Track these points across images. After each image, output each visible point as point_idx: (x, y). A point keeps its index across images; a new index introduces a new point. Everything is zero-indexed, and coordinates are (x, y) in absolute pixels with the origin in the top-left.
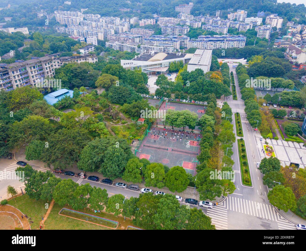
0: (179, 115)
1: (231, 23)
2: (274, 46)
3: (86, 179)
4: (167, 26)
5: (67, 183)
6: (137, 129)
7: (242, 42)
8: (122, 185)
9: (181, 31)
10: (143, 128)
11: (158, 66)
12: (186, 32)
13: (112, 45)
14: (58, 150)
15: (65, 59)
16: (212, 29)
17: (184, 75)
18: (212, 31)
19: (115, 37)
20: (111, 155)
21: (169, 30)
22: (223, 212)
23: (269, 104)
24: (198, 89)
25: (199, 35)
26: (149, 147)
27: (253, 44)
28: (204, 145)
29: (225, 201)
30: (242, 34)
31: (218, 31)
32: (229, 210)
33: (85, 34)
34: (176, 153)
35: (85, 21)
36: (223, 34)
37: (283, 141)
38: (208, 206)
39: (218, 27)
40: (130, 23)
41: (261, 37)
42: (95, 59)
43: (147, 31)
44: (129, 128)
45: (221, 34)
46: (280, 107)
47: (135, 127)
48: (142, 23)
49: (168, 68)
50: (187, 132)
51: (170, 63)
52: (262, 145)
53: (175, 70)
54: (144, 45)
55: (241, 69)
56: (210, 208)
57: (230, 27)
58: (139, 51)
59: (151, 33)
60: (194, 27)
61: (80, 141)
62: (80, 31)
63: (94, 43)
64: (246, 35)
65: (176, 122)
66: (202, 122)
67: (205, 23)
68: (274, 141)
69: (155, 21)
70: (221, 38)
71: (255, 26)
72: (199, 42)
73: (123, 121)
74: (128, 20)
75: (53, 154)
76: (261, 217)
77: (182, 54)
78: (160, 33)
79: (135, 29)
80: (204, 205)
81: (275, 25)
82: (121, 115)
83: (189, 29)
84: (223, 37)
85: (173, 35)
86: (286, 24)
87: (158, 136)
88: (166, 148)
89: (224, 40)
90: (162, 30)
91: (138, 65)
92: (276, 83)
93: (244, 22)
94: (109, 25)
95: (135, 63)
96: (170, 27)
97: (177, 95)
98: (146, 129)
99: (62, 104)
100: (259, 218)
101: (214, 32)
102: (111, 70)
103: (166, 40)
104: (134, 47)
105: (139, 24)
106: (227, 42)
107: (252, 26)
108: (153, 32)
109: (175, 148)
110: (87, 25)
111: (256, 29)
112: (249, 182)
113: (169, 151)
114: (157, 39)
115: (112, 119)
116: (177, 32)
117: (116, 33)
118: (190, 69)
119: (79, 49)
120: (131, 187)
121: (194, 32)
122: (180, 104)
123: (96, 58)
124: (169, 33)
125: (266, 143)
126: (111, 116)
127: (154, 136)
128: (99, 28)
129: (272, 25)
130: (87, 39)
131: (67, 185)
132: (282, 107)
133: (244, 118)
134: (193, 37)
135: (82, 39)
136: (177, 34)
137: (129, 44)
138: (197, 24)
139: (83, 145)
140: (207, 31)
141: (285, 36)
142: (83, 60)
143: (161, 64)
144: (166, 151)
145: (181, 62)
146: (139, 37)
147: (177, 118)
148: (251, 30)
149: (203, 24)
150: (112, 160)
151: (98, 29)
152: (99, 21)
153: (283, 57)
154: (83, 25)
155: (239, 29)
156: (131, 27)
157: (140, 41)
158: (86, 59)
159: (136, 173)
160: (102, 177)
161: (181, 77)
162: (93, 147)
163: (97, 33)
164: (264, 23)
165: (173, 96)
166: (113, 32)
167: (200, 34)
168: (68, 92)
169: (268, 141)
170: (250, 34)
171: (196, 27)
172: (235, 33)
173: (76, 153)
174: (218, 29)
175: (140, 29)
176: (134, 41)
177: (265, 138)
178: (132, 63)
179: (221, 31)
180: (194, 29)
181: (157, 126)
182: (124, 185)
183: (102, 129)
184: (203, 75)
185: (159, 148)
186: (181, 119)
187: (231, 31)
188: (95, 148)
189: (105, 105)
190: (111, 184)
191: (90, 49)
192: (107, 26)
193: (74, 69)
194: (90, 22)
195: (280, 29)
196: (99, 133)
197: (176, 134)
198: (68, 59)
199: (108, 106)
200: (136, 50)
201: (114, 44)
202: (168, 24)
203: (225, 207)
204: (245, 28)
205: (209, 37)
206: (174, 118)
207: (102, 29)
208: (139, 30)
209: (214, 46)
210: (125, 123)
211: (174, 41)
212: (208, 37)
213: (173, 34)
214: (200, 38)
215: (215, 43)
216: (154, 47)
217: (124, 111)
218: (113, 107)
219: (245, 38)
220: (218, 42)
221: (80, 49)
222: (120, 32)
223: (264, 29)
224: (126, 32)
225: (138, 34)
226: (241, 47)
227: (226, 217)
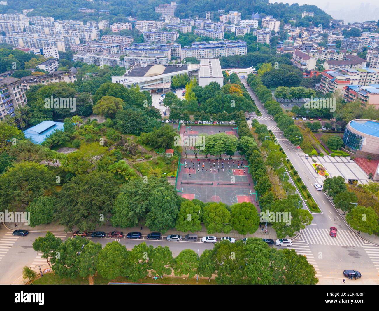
0: (215, 140)
1: (225, 26)
2: (278, 52)
3: (124, 239)
4: (151, 31)
5: (115, 248)
6: (167, 164)
7: (243, 48)
8: (177, 237)
9: (169, 38)
10: (173, 162)
11: (157, 82)
12: (175, 39)
13: (82, 58)
14: (81, 205)
15: (29, 79)
16: (206, 34)
17: (196, 91)
18: (206, 36)
19: (82, 48)
20: (160, 201)
21: (154, 37)
22: (305, 248)
23: (298, 117)
24: (217, 107)
25: (192, 42)
26: (188, 184)
27: (255, 51)
28: (257, 172)
29: (301, 235)
30: (241, 38)
31: (213, 36)
32: (310, 245)
33: (36, 44)
34: (224, 186)
35: (33, 26)
36: (220, 40)
37: (330, 157)
38: (286, 244)
39: (212, 31)
40: (98, 28)
41: (261, 42)
42: (72, 77)
43: (124, 39)
44: (157, 164)
45: (217, 40)
46: (309, 119)
47: (163, 161)
48: (115, 27)
49: (170, 83)
50: (226, 159)
51: (172, 77)
52: (310, 164)
53: (179, 85)
54: (129, 56)
55: (255, 80)
56: (290, 246)
57: (225, 30)
58: (123, 64)
59: (130, 41)
60: (184, 32)
61: (110, 189)
62: (29, 40)
63: (54, 57)
64: (245, 40)
65: (212, 149)
66: (243, 146)
67: (196, 27)
68: (320, 158)
69: (131, 26)
70: (218, 44)
71: (252, 30)
72: (194, 50)
73: (147, 156)
74: (94, 25)
75: (75, 211)
76: (345, 245)
77: (182, 65)
78: (143, 41)
79: (108, 36)
80: (282, 244)
81: (272, 29)
82: (141, 148)
83: (178, 35)
84: (221, 43)
85: (160, 43)
86: (283, 27)
87: (194, 169)
88: (210, 182)
89: (223, 47)
90: (145, 37)
91: (134, 82)
92: (298, 93)
93: (239, 25)
94: (70, 32)
95: (131, 80)
96: (154, 33)
97: (197, 116)
98: (177, 162)
99: (54, 141)
100: (343, 247)
101: (209, 38)
102: (110, 90)
103: (153, 49)
104: (116, 59)
105: (111, 30)
106: (227, 49)
107: (249, 30)
108: (133, 40)
109: (221, 181)
110: (37, 32)
111: (255, 33)
112: (317, 208)
113: (215, 186)
114: (141, 48)
115: (130, 155)
116: (164, 39)
117: (82, 41)
118: (203, 83)
119: (36, 66)
120: (189, 238)
121: (185, 38)
122: (202, 127)
123: (74, 77)
124: (154, 40)
125: (314, 161)
126: (127, 150)
127: (189, 170)
128: (56, 36)
129: (270, 28)
130: (43, 51)
131: (116, 250)
132: (311, 119)
133: (278, 136)
134: (186, 44)
135: (36, 51)
136: (164, 41)
137: (107, 56)
138: (186, 28)
139: (114, 194)
140: (200, 37)
141: (286, 41)
142: (56, 79)
143: (162, 79)
144: (210, 186)
145: (185, 75)
146: (117, 46)
147: (214, 145)
148: (250, 35)
149: (193, 28)
150: (161, 207)
151: (54, 36)
152: (54, 26)
153: (291, 64)
154: (31, 31)
155: (235, 33)
156: (101, 33)
157: (118, 52)
158: (60, 79)
159: (195, 219)
160: (146, 232)
161: (193, 94)
162: (130, 194)
163: (55, 42)
164: (260, 26)
165: (192, 117)
166: (78, 41)
167: (193, 40)
168: (55, 125)
169: (315, 158)
170: (249, 38)
171: (186, 32)
172: (233, 38)
173: (108, 205)
174: (213, 33)
175: (114, 36)
176: (110, 52)
177: (310, 156)
178: (127, 80)
179: (216, 36)
180: (184, 35)
181: (186, 157)
182: (179, 237)
183: (126, 170)
184: (220, 90)
185: (201, 184)
186: (219, 145)
187: (227, 36)
188: (133, 195)
189: (116, 137)
190: (161, 239)
191: (53, 64)
192: (68, 33)
193: (57, 93)
194: (40, 27)
195: (278, 33)
196: (122, 175)
197: (214, 164)
198: (34, 79)
199: (120, 138)
200: (118, 64)
201: (86, 57)
202: (150, 28)
203: (304, 241)
204: (242, 32)
205: (205, 44)
206: (210, 145)
207: (61, 37)
208: (113, 38)
209: (213, 54)
210: (149, 158)
211: (164, 50)
212: (203, 44)
213: (159, 41)
214: (194, 45)
215: (213, 50)
216: (142, 58)
217: (143, 143)
218: (128, 138)
219: (245, 44)
220: (217, 49)
221: (39, 64)
222: (87, 40)
223: (264, 33)
224: (95, 40)
225: (113, 43)
226: (243, 54)
227: (310, 253)
